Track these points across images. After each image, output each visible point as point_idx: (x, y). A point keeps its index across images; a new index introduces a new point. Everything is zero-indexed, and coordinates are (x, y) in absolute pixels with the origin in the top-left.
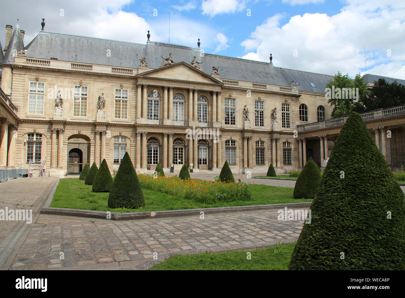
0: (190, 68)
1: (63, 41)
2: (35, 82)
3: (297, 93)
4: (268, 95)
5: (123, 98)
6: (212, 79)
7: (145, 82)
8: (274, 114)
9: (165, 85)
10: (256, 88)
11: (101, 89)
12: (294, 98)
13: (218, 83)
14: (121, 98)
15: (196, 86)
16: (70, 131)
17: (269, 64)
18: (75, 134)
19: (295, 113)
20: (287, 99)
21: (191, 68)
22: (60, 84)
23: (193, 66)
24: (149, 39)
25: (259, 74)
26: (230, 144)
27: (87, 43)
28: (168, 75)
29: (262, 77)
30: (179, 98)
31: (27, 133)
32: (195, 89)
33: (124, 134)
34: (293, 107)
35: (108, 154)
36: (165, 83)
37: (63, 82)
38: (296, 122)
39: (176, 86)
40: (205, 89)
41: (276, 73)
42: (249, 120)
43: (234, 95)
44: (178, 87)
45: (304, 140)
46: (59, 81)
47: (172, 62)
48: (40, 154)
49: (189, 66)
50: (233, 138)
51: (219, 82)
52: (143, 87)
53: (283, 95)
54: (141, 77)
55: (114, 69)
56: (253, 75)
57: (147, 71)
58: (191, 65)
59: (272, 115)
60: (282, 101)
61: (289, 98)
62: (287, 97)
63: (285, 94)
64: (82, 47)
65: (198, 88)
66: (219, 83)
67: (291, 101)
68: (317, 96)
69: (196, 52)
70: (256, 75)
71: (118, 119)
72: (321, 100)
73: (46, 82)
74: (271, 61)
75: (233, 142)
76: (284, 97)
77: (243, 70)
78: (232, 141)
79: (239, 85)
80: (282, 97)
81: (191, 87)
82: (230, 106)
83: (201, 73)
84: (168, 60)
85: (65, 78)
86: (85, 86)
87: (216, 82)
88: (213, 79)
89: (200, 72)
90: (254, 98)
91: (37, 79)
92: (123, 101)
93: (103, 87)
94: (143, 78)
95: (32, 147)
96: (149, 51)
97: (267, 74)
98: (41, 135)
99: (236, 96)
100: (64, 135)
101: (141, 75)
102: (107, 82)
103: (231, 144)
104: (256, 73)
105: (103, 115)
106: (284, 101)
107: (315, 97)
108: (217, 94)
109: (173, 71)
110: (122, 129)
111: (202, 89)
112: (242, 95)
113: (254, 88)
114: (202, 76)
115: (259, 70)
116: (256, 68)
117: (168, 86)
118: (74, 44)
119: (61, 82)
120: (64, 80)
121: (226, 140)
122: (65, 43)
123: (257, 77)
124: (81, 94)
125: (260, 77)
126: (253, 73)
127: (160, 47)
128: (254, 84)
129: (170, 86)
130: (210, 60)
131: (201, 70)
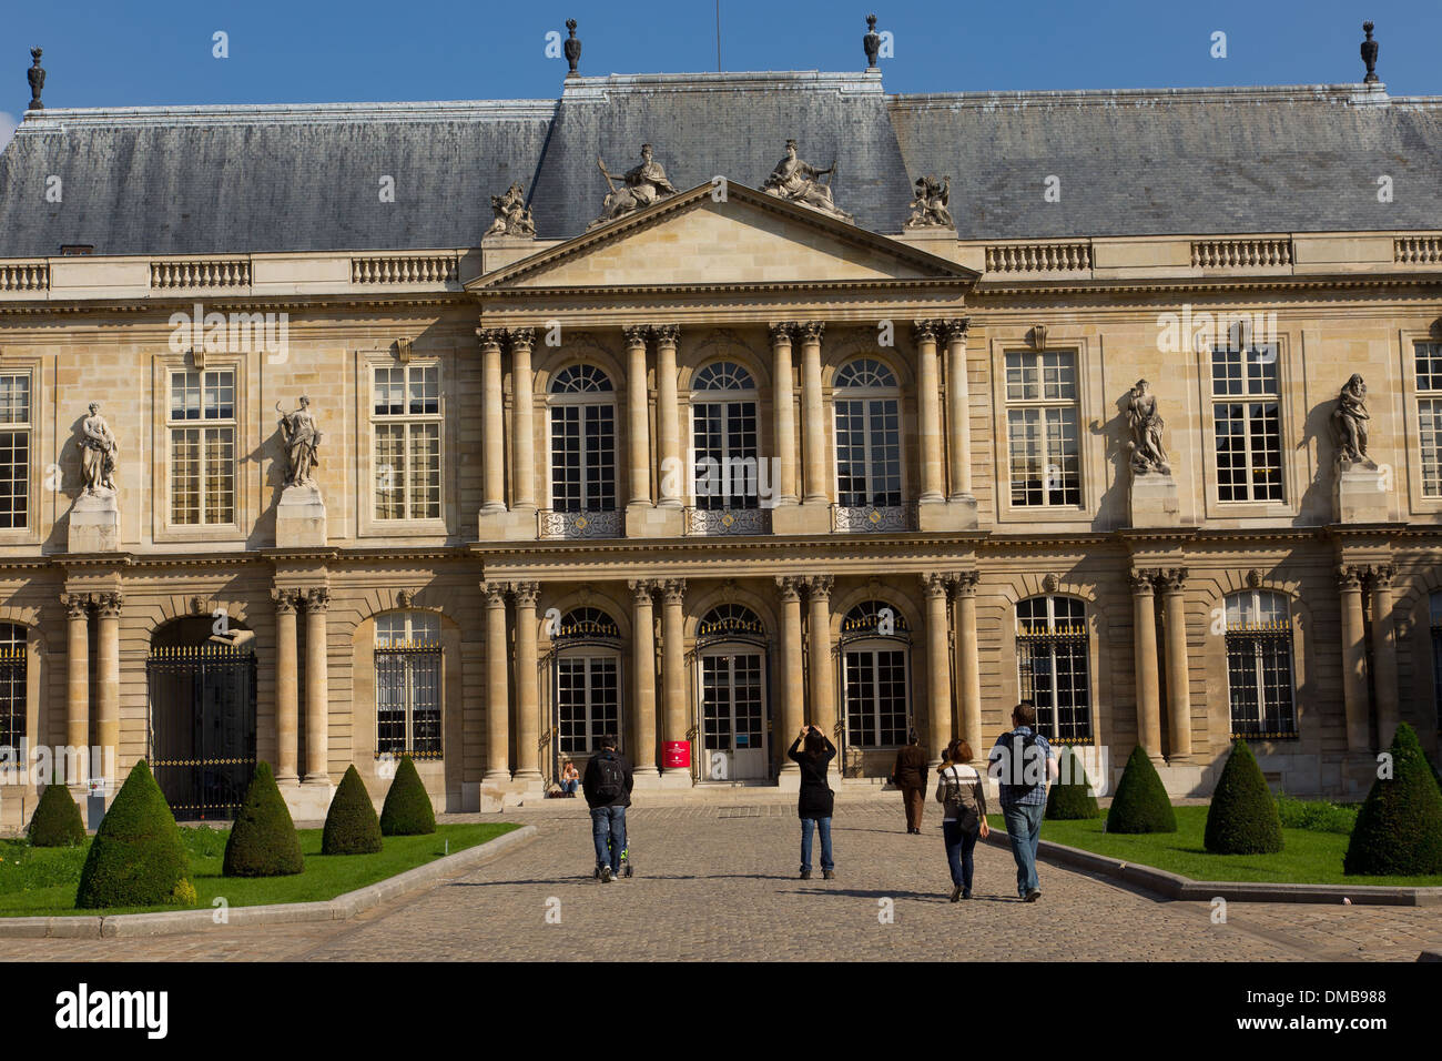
0: (758, 207)
5: (415, 409)
6: (898, 256)
7: (519, 319)
8: (1351, 419)
9: (626, 323)
10: (1217, 271)
11: (298, 377)
13: (939, 270)
14: (407, 415)
15: (806, 304)
16: (156, 600)
18: (180, 612)
21: (769, 210)
22: (99, 371)
23: (781, 193)
25: (1268, 173)
26: (1051, 619)
27: (247, 140)
28: (641, 263)
29: (1281, 182)
30: (728, 380)
32: (802, 322)
33: (425, 599)
35: (345, 707)
37: (114, 361)
39: (688, 319)
40: (862, 316)
41: (1397, 146)
42: (1166, 472)
43: (1065, 325)
44: (701, 321)
46: (95, 356)
49: (757, 201)
52: (507, 345)
53: (1420, 286)
54: (489, 293)
55: (362, 263)
56: (1221, 185)
57: (528, 253)
58: (773, 192)
59: (1337, 422)
64: (221, 164)
66: (949, 273)
69: (847, 101)
70: (1237, 182)
71: (392, 523)
74: (1370, 69)
75: (1071, 608)
77: (1148, 161)
78: (1060, 605)
79: (1099, 261)
80: (1414, 298)
81: (778, 314)
82: (1042, 397)
84: (638, 181)
85: (121, 342)
86: (219, 370)
87: (929, 267)
88: (904, 254)
89: (828, 227)
92: (416, 428)
93: (308, 367)
94: (503, 295)
96: (569, 134)
97: (1323, 160)
99: (1080, 330)
100: (129, 623)
102: (326, 338)
103: (1058, 623)
104: (1240, 170)
105: (311, 508)
108: (946, 336)
109: (672, 238)
110: (412, 576)
111: (847, 317)
112: (1122, 322)
113: (1207, 266)
114: (840, 242)
115: (1269, 146)
116: (1248, 135)
117: (643, 321)
118: (177, 156)
119: (102, 361)
120: (118, 350)
121: (1015, 599)
122: (138, 156)
123: (1242, 192)
124: (203, 414)
125: (1270, 190)
126: (1221, 170)
127: (635, 103)
128: (1201, 247)
129: (657, 323)
130: (937, 133)
131: (830, 214)
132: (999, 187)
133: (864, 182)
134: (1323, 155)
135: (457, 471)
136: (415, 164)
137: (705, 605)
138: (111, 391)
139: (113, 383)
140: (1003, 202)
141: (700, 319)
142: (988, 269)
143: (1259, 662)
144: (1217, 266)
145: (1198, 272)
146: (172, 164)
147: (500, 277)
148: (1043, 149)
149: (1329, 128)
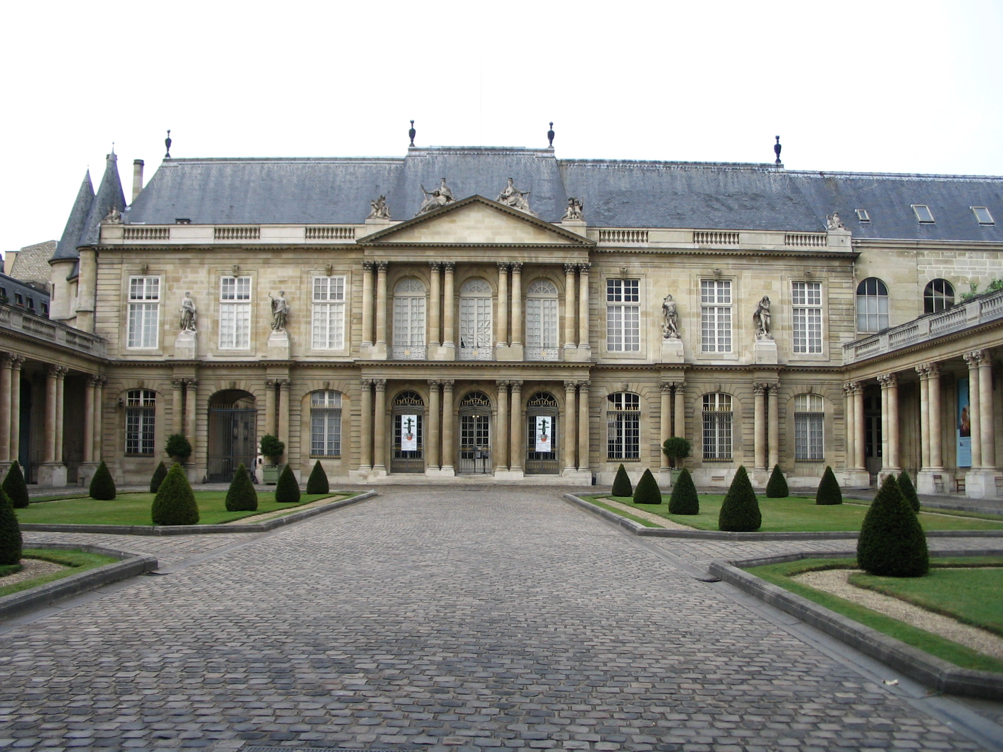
0: (496, 208)
1: (207, 175)
2: (140, 277)
3: (847, 247)
4: (744, 262)
5: (332, 298)
6: (559, 233)
7: (381, 257)
8: (762, 316)
9: (431, 260)
10: (705, 245)
11: (278, 282)
12: (836, 263)
13: (577, 240)
15: (516, 254)
16: (214, 382)
17: (770, 166)
18: (223, 388)
19: (840, 306)
20: (811, 270)
21: (501, 210)
22: (191, 277)
23: (505, 203)
24: (412, 141)
25: (730, 202)
26: (624, 403)
27: (261, 172)
28: (439, 233)
29: (736, 206)
31: (127, 390)
32: (514, 262)
33: (335, 386)
34: (831, 290)
35: (297, 434)
36: (431, 253)
37: (197, 272)
38: (841, 334)
39: (460, 259)
40: (541, 260)
41: (788, 192)
42: (680, 337)
43: (635, 267)
44: (466, 260)
45: (857, 386)
46: (189, 270)
47: (448, 198)
48: (152, 436)
49: (495, 205)
50: (633, 389)
51: (580, 240)
52: (374, 269)
53: (795, 256)
54: (368, 244)
55: (310, 230)
56: (708, 206)
57: (386, 227)
58: (501, 202)
59: (757, 316)
60: (796, 273)
61: (819, 263)
62: (810, 263)
63: (802, 254)
64: (248, 183)
65: (521, 258)
66: (582, 242)
67: (824, 274)
68: (926, 252)
70: (717, 205)
71: (319, 350)
72: (938, 262)
73: (164, 276)
74: (778, 156)
75: (633, 399)
76: (799, 263)
77: (676, 194)
78: (628, 397)
79: (651, 239)
80: (792, 263)
81: (503, 258)
83: (528, 220)
84: (439, 195)
85: (201, 263)
86: (244, 277)
87: (572, 239)
88: (562, 232)
89: (526, 218)
90: (698, 271)
91: (145, 271)
92: (333, 306)
93: (284, 277)
94: (375, 246)
95: (137, 421)
96: (410, 173)
97: (755, 197)
98: (153, 394)
99: (643, 270)
100: (200, 392)
101: (369, 240)
102: (293, 263)
103: (626, 405)
104: (717, 200)
105: (283, 342)
106: (802, 273)
107: (917, 255)
108: (577, 271)
109: (454, 222)
110: (329, 374)
111: (534, 261)
112: (661, 267)
113: (700, 243)
114: (531, 226)
115: (731, 190)
116: (722, 184)
117: (439, 260)
118: (229, 179)
119: (192, 272)
120: (198, 267)
121: (608, 394)
122: (212, 179)
123: (719, 210)
124: (236, 297)
125: (731, 209)
126: (709, 198)
127: (440, 158)
128: (698, 234)
129: (445, 260)
130: (580, 177)
131: (528, 213)
132: (606, 203)
133: (545, 198)
134: (757, 195)
135: (351, 327)
136: (338, 183)
137: (463, 392)
138: (195, 286)
139: (196, 283)
140: (609, 210)
141: (466, 259)
142: (600, 241)
143: (717, 426)
144: (705, 243)
145: (697, 246)
146: (227, 183)
147: (373, 238)
148: (628, 186)
149: (758, 182)
